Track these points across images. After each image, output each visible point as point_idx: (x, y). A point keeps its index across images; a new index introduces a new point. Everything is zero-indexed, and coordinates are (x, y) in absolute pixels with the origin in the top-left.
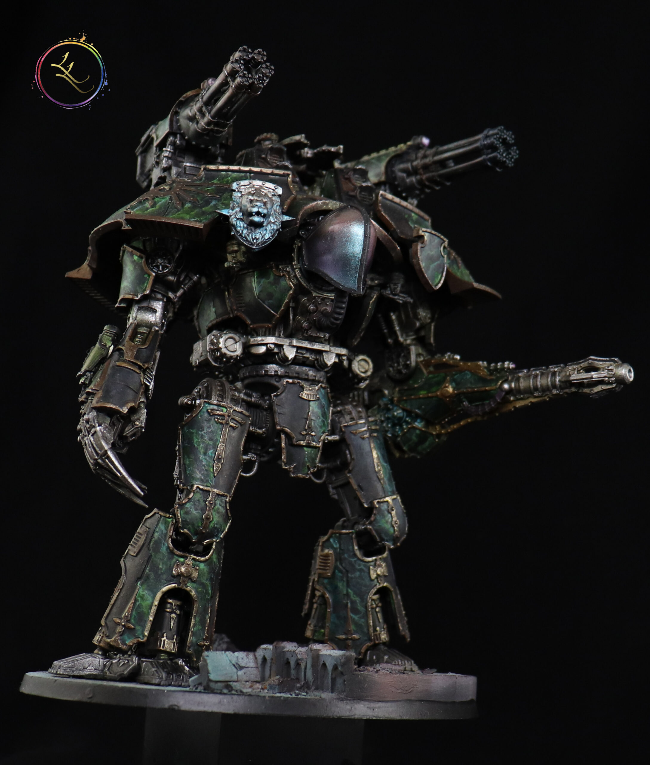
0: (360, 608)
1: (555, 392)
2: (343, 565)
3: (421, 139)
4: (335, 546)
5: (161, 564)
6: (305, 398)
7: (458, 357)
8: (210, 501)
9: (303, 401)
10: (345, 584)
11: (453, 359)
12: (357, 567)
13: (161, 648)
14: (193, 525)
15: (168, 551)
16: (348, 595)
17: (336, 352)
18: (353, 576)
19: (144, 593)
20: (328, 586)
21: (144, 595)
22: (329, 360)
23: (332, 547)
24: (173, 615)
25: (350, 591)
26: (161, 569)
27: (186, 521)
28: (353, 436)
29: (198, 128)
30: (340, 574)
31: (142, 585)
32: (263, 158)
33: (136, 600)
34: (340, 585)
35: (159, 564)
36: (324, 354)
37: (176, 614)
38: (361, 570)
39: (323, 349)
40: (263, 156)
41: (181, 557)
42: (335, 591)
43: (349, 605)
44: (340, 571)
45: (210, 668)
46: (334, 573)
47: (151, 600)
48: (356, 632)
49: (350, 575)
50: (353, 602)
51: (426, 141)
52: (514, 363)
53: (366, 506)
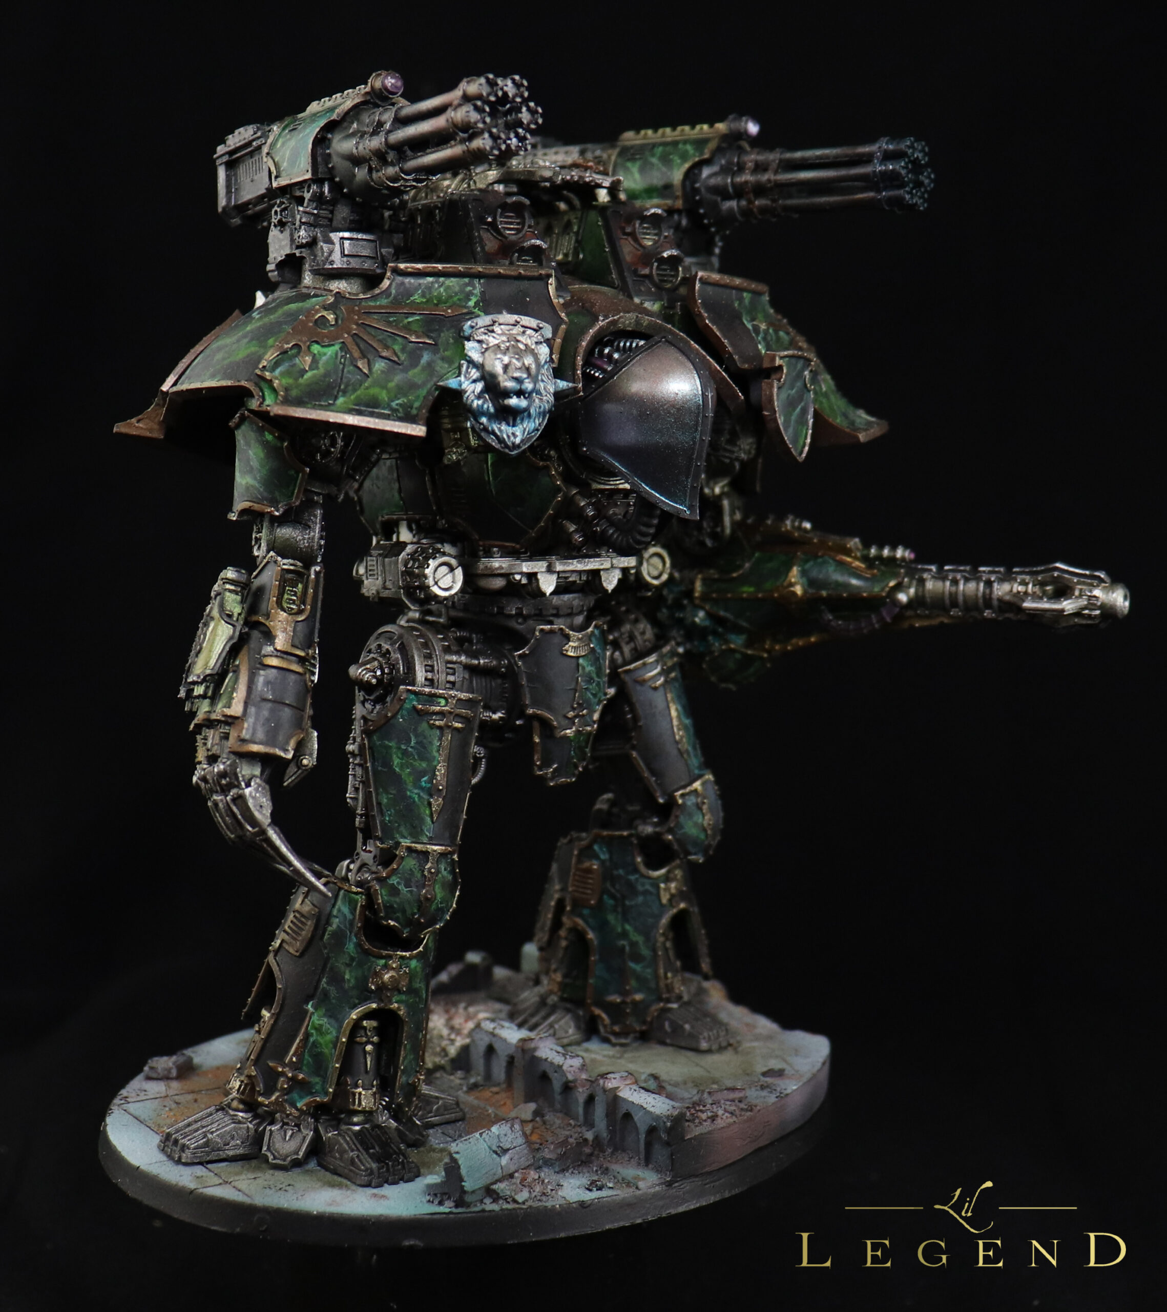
0: (645, 952)
1: (987, 613)
2: (617, 887)
3: (746, 123)
4: (602, 857)
5: (347, 972)
6: (572, 654)
7: (807, 525)
8: (430, 869)
9: (569, 660)
10: (620, 917)
11: (800, 528)
12: (640, 888)
13: (356, 1107)
14: (404, 911)
15: (359, 950)
16: (624, 935)
17: (622, 566)
18: (633, 903)
19: (321, 1022)
20: (590, 920)
21: (321, 1026)
22: (610, 583)
23: (597, 857)
24: (369, 1048)
25: (628, 927)
26: (349, 980)
27: (391, 907)
28: (639, 688)
29: (372, 180)
30: (611, 902)
31: (316, 1008)
32: (489, 224)
33: (307, 1035)
34: (611, 918)
35: (345, 973)
36: (602, 573)
37: (372, 1043)
38: (646, 893)
39: (602, 567)
40: (490, 220)
41: (382, 957)
42: (602, 927)
43: (627, 948)
44: (612, 897)
45: (463, 1171)
46: (600, 901)
47: (334, 1034)
48: (638, 991)
49: (627, 903)
50: (633, 944)
51: (753, 128)
52: (913, 550)
53: (661, 801)
